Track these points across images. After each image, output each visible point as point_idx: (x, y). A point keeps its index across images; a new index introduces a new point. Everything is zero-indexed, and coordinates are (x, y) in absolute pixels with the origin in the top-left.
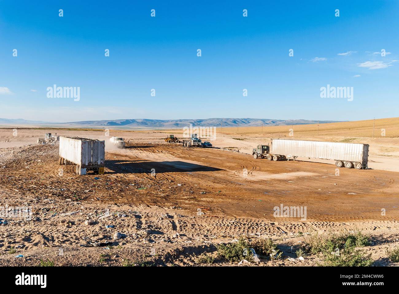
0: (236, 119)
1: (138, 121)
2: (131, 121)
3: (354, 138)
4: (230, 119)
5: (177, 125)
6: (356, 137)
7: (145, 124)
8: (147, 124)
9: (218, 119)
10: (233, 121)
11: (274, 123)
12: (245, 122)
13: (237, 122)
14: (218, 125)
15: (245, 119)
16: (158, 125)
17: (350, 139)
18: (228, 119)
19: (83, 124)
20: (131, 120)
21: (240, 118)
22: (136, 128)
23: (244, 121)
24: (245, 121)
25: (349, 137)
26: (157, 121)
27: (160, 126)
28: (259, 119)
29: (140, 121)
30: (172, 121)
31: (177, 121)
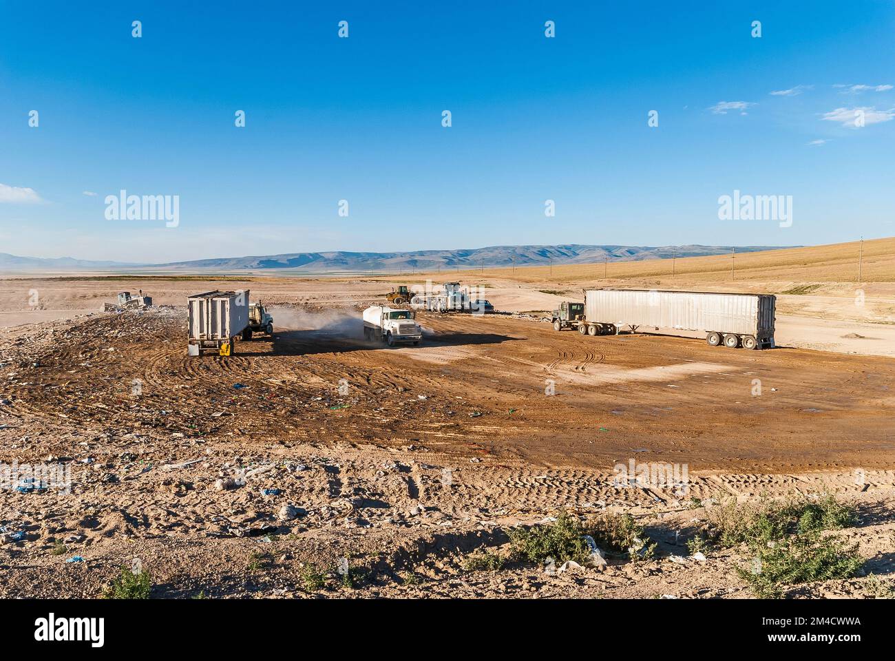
0: (547, 247)
1: (326, 256)
2: (311, 257)
3: (815, 283)
4: (532, 247)
5: (413, 263)
6: (820, 283)
7: (343, 263)
8: (346, 263)
9: (505, 248)
10: (539, 251)
11: (632, 253)
12: (567, 255)
13: (548, 255)
14: (505, 261)
15: (566, 248)
16: (372, 265)
17: (807, 288)
18: (527, 248)
19: (205, 265)
20: (311, 254)
21: (555, 244)
22: (324, 272)
23: (564, 251)
24: (569, 252)
25: (803, 283)
26: (369, 254)
27: (377, 266)
28: (598, 247)
29: (331, 256)
30: (403, 255)
31: (413, 254)
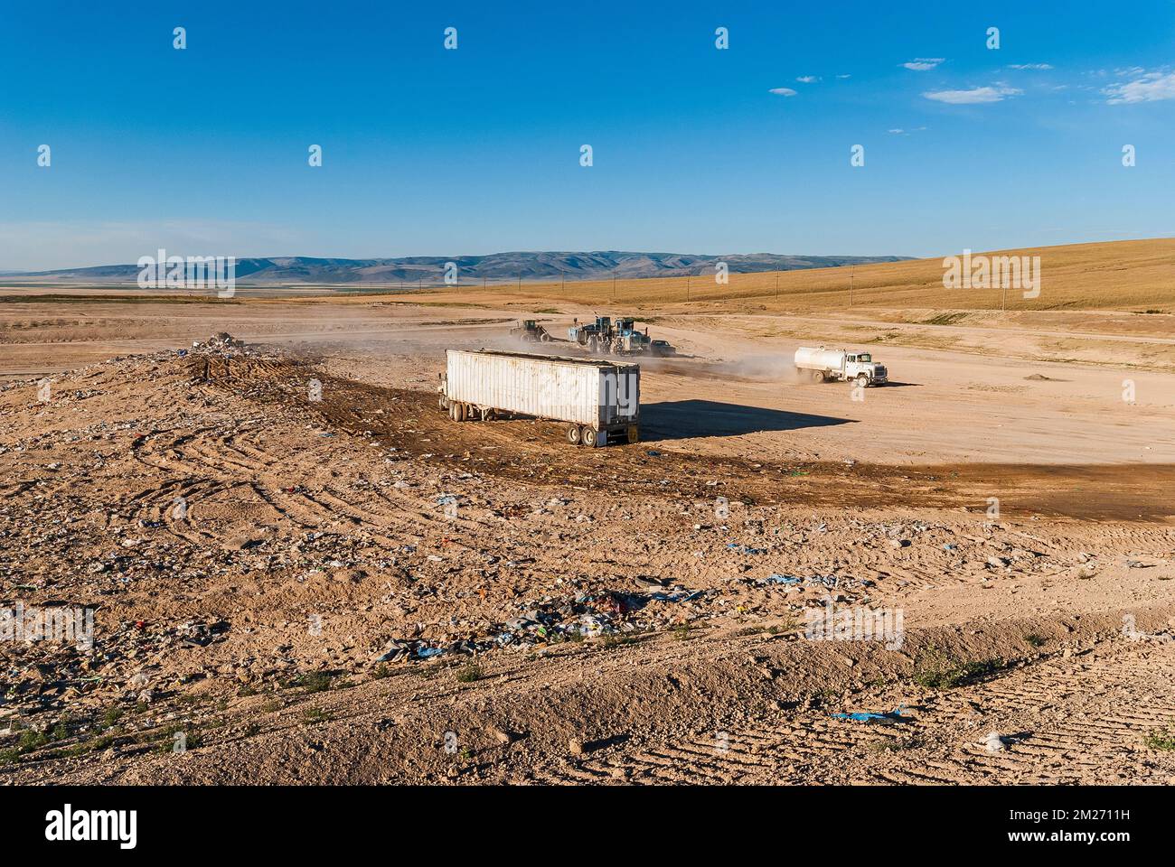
0: (578, 254)
1: (278, 263)
2: (257, 264)
3: (960, 311)
4: (558, 253)
5: (400, 274)
6: (966, 311)
7: (302, 273)
8: (308, 273)
9: (523, 255)
10: (568, 260)
11: (687, 264)
12: (602, 264)
13: (580, 264)
14: (524, 271)
15: (602, 254)
16: (343, 276)
17: (952, 317)
18: (552, 255)
19: (103, 274)
20: (256, 260)
21: (588, 249)
22: (277, 285)
23: (598, 259)
24: (606, 261)
25: (944, 311)
26: (340, 262)
27: (351, 277)
28: (644, 254)
29: (285, 263)
30: (385, 262)
31: (399, 262)
